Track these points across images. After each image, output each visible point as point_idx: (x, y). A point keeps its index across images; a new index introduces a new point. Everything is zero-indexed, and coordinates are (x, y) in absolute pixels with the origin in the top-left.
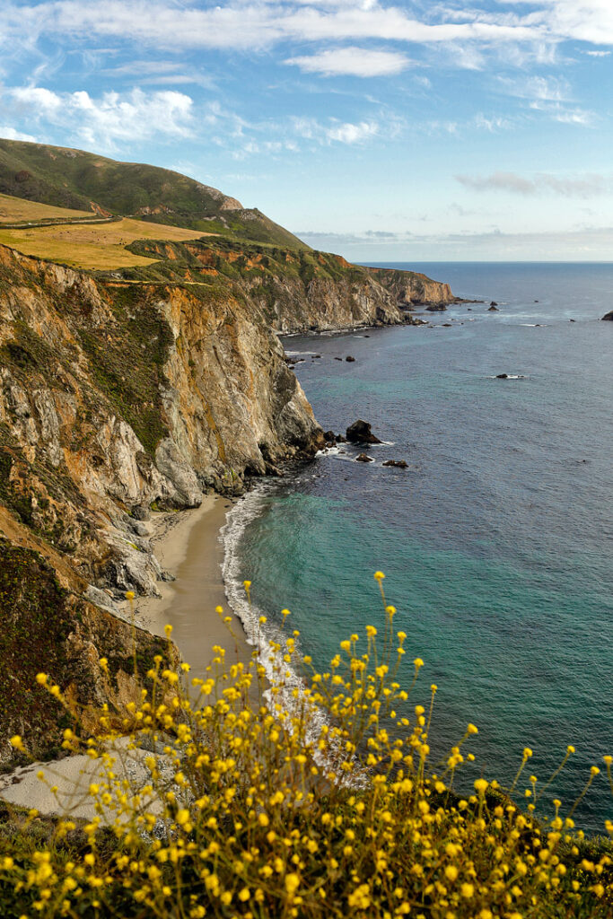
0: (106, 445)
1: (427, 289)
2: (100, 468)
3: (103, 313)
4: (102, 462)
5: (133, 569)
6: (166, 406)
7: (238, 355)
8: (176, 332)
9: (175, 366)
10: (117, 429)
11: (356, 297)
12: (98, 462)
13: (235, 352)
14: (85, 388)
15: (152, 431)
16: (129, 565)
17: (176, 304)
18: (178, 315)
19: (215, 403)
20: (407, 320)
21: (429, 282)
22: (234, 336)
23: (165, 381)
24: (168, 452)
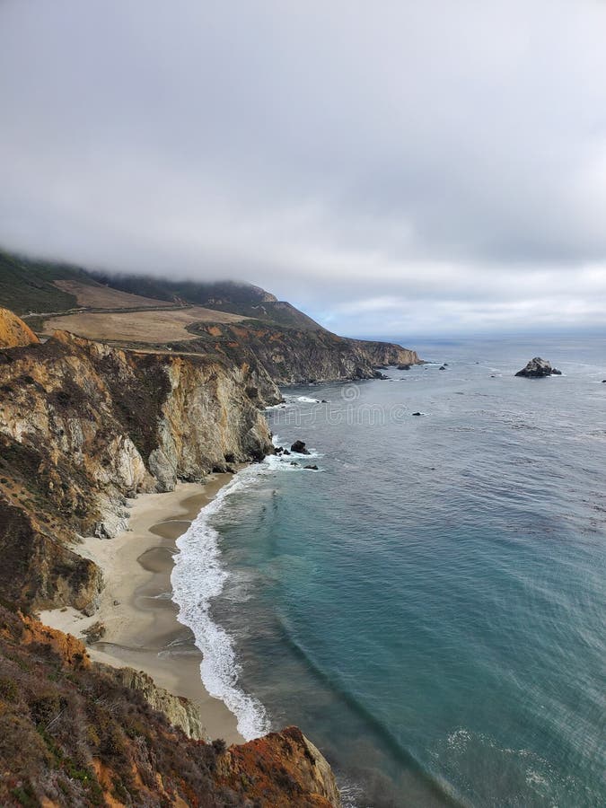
0: (113, 452)
1: (400, 354)
2: (107, 467)
3: (127, 372)
4: (109, 463)
5: (107, 526)
6: (160, 429)
7: (217, 399)
8: (175, 384)
9: (172, 406)
10: (122, 443)
11: (343, 361)
12: (106, 463)
13: (215, 397)
14: (104, 417)
15: (148, 446)
16: (105, 523)
17: (177, 367)
18: (178, 374)
19: (199, 428)
20: (378, 376)
21: (402, 350)
22: (215, 387)
23: (161, 415)
24: (156, 457)
